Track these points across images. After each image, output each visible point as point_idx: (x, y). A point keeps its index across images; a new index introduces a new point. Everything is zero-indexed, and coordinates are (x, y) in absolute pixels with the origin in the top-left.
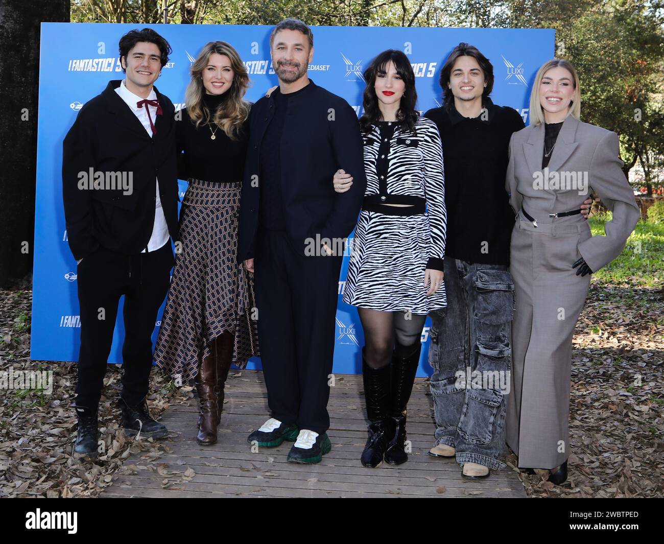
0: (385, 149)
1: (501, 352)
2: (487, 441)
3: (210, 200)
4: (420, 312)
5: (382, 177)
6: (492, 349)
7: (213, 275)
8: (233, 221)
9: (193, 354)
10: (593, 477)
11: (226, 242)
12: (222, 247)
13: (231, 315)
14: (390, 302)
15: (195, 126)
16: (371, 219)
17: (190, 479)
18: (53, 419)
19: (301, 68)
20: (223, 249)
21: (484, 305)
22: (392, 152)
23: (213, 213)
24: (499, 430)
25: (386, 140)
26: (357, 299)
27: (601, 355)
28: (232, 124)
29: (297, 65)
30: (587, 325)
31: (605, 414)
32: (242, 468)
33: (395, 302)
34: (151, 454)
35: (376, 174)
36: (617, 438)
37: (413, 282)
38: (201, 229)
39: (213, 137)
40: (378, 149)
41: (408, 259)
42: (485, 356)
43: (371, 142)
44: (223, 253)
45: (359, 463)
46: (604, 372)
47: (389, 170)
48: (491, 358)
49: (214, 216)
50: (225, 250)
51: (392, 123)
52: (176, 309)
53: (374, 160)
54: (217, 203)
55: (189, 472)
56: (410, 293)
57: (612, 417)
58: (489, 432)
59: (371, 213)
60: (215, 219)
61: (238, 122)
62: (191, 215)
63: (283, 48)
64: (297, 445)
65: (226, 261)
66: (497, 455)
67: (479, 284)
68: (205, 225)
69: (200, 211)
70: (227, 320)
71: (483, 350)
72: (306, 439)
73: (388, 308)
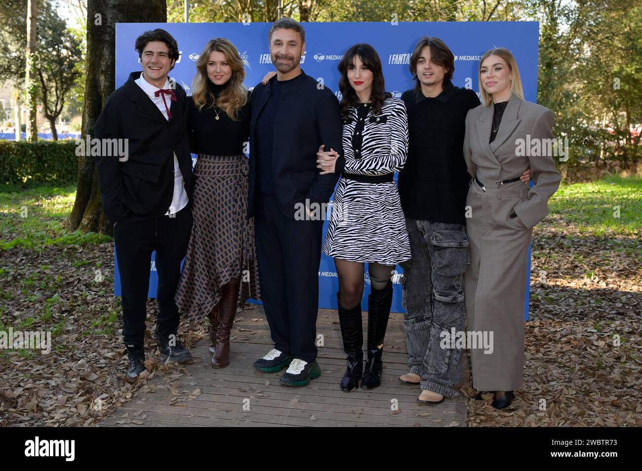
0: (360, 127)
1: (455, 298)
2: (443, 372)
3: (217, 171)
4: (388, 263)
5: (357, 151)
6: (446, 296)
7: (221, 233)
8: (236, 188)
9: (207, 296)
10: (532, 402)
11: (231, 205)
12: (228, 210)
13: (236, 265)
14: (361, 254)
15: (198, 109)
16: (347, 185)
17: (195, 397)
18: (113, 344)
19: (295, 61)
20: (229, 212)
21: (439, 260)
22: (365, 129)
23: (219, 181)
24: (455, 363)
25: (361, 119)
26: (334, 251)
27: (586, 296)
28: (232, 108)
29: (292, 59)
30: (585, 271)
31: (567, 348)
32: (240, 390)
33: (366, 255)
34: (172, 376)
35: (351, 148)
36: (567, 369)
37: (382, 238)
38: (210, 195)
39: (217, 118)
40: (354, 127)
41: (377, 219)
42: (440, 301)
43: (350, 121)
44: (229, 214)
45: (338, 387)
46: (582, 312)
47: (363, 144)
48: (445, 303)
49: (220, 184)
50: (230, 212)
51: (367, 104)
52: (192, 261)
53: (350, 136)
54: (223, 173)
55: (197, 391)
56: (379, 248)
57: (571, 350)
58: (446, 364)
59: (348, 180)
60: (221, 187)
61: (237, 106)
62: (201, 185)
63: (279, 44)
64: (288, 371)
65: (232, 221)
66: (451, 385)
67: (434, 242)
68: (213, 192)
69: (209, 180)
70: (233, 270)
71: (437, 297)
72: (297, 367)
73: (359, 259)
